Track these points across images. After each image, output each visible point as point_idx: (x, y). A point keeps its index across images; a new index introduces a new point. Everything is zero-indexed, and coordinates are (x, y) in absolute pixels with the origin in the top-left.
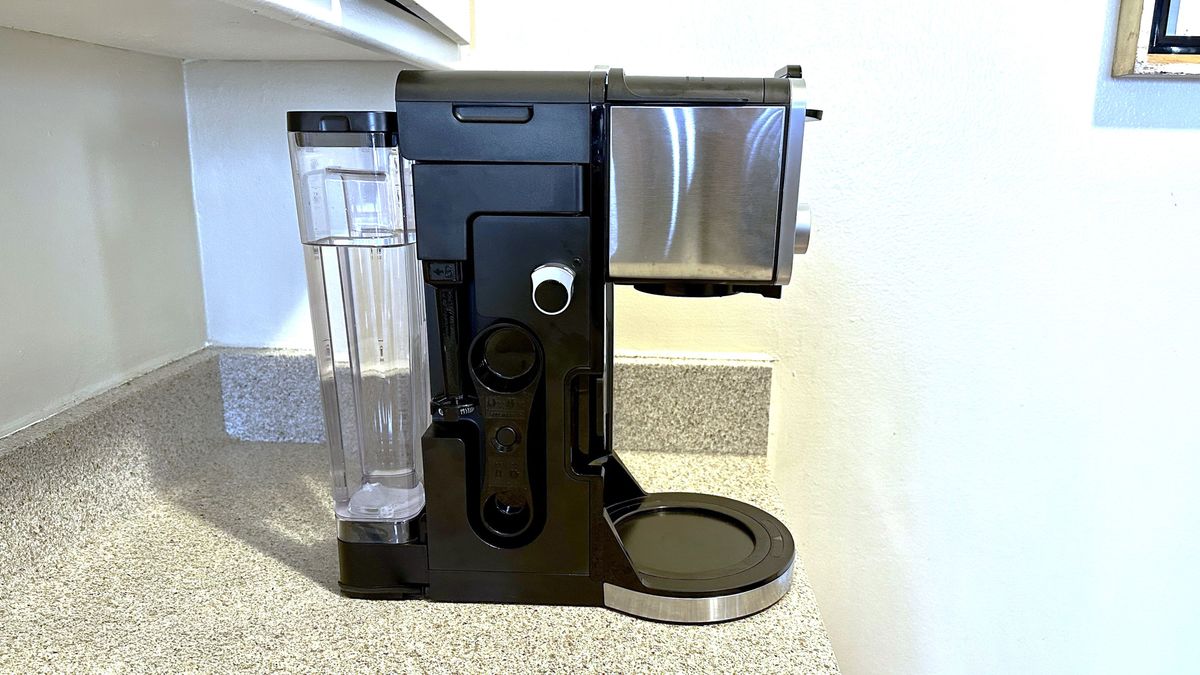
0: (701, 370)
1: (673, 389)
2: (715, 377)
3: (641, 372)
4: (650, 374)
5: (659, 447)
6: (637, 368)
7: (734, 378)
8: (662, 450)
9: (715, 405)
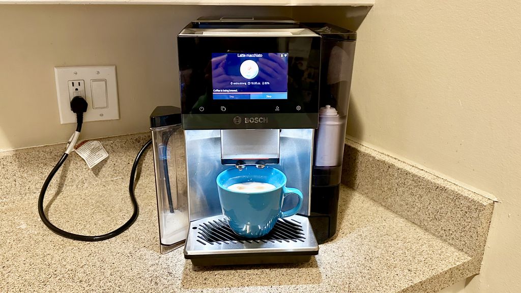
0: (444, 189)
1: (429, 195)
2: (451, 197)
3: (415, 179)
4: (419, 182)
5: (419, 224)
6: (414, 176)
7: (462, 202)
8: (420, 226)
9: (449, 213)
